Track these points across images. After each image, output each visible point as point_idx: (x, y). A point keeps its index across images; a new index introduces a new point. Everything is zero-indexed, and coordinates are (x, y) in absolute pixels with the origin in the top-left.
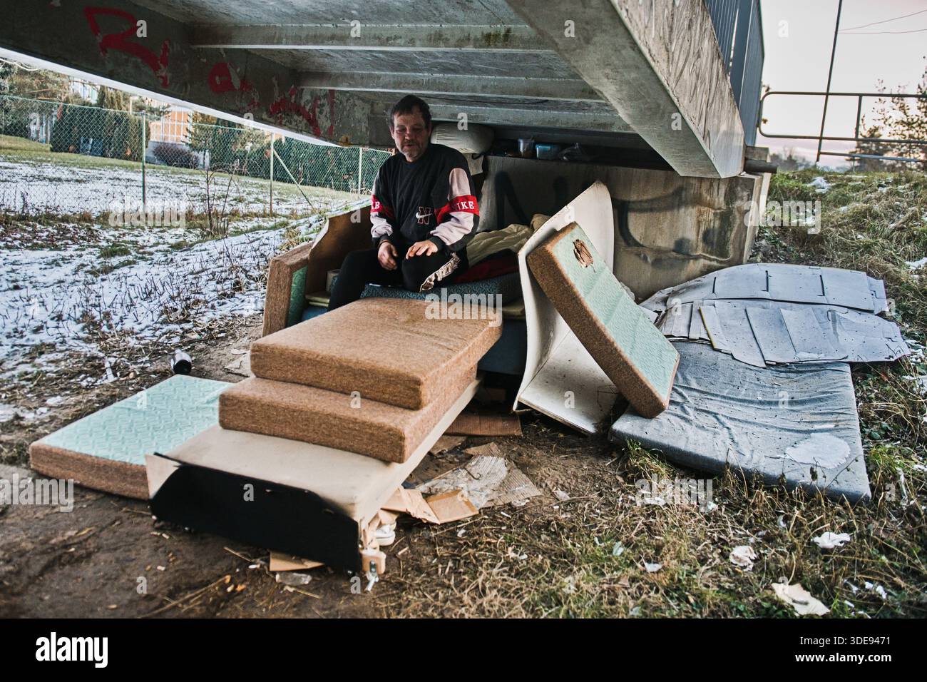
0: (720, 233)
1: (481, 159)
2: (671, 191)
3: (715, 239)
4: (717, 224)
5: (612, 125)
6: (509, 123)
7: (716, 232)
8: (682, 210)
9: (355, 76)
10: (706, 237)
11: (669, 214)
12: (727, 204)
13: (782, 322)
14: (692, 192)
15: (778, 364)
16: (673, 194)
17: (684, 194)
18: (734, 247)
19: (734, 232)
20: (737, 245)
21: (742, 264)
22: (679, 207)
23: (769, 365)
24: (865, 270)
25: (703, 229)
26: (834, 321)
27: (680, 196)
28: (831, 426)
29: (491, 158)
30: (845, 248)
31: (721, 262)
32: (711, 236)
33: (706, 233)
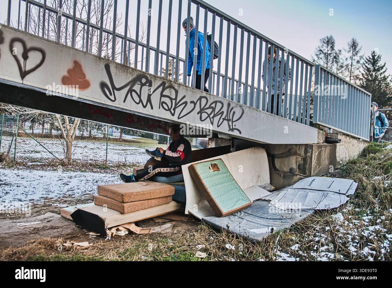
0: (303, 165)
1: (232, 141)
2: (287, 150)
3: (302, 168)
4: (302, 162)
7: (302, 165)
11: (287, 158)
12: (305, 154)
14: (294, 150)
17: (291, 151)
18: (308, 170)
19: (308, 165)
21: (311, 176)
22: (290, 156)
24: (354, 179)
25: (298, 164)
27: (290, 153)
29: (235, 140)
31: (304, 176)
32: (300, 167)
33: (299, 166)
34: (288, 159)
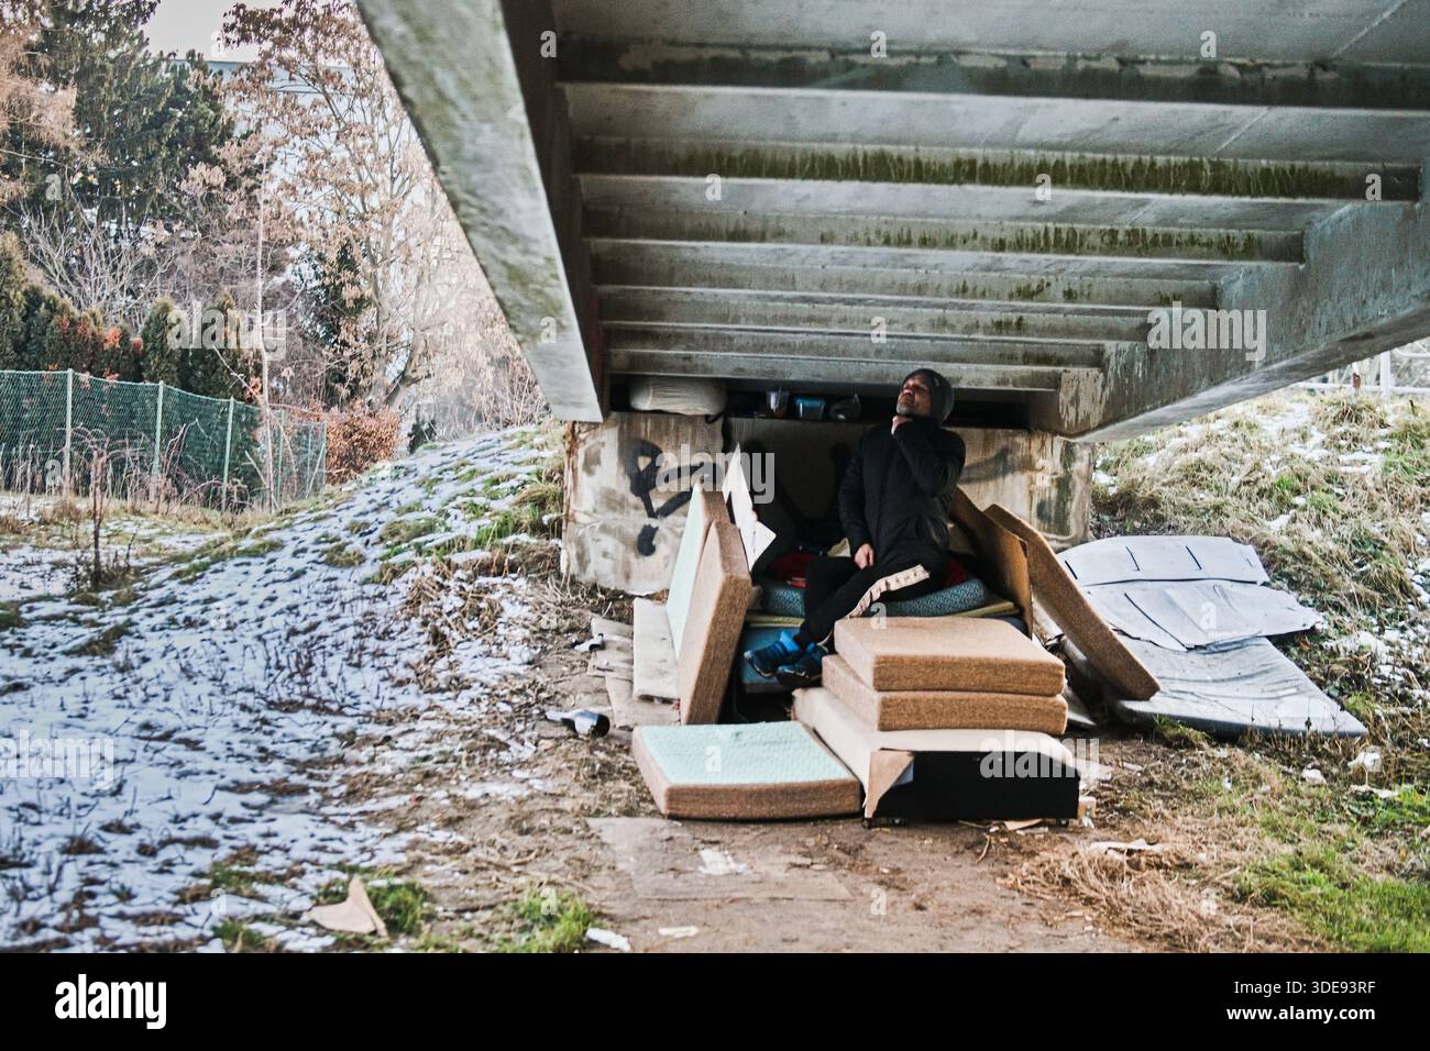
0: (1058, 504)
1: (719, 424)
2: (992, 454)
3: (1053, 515)
4: (1054, 493)
5: (958, 380)
6: (820, 380)
7: (1054, 504)
8: (1009, 478)
9: (696, 337)
10: (1041, 511)
11: (991, 484)
12: (1065, 467)
13: (1172, 603)
14: (1019, 454)
15: (1196, 647)
16: (995, 458)
17: (1009, 457)
18: (1077, 521)
19: (1074, 504)
20: (1080, 519)
21: (1087, 542)
22: (1004, 474)
23: (1189, 649)
24: (1228, 535)
25: (1036, 501)
26: (1225, 596)
27: (1005, 460)
28: (1294, 690)
29: (735, 421)
30: (1188, 511)
31: (1062, 542)
32: (1047, 508)
33: (1041, 507)
34: (997, 486)
